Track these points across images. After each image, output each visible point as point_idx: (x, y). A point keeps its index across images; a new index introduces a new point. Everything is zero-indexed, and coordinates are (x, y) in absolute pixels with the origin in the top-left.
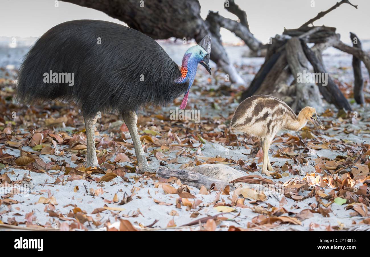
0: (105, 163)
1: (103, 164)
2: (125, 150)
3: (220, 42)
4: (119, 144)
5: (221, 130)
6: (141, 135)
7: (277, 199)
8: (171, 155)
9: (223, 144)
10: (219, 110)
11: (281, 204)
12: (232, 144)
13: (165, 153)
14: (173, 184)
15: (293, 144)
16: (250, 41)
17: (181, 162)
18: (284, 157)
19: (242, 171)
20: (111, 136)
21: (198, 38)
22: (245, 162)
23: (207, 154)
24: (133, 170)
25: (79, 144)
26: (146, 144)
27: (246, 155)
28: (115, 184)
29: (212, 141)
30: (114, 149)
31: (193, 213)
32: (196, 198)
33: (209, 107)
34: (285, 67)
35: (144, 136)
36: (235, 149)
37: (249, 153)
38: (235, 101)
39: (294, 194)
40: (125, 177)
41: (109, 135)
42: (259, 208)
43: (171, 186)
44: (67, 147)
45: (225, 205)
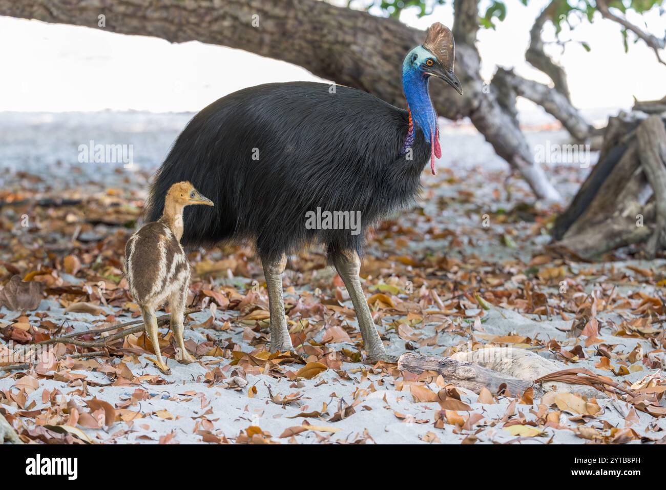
0: (305, 343)
1: (301, 345)
2: (341, 321)
3: (516, 123)
4: (331, 310)
5: (517, 285)
6: (372, 293)
7: (621, 414)
8: (425, 330)
9: (521, 310)
10: (514, 249)
11: (629, 422)
12: (538, 311)
13: (415, 327)
14: (429, 383)
15: (649, 312)
16: (571, 122)
17: (445, 344)
18: (633, 336)
19: (557, 361)
20: (316, 294)
21: (476, 116)
22: (562, 345)
23: (492, 330)
24: (356, 359)
25: (257, 308)
26: (380, 309)
27: (564, 331)
28: (324, 382)
29: (502, 305)
30: (322, 319)
31: (466, 438)
32: (473, 410)
33: (496, 242)
34: (636, 169)
35: (376, 296)
36: (544, 321)
37: (570, 328)
38: (543, 231)
39: (652, 405)
40: (341, 370)
41: (312, 293)
42: (587, 430)
43: (426, 387)
44: (236, 315)
45: (525, 423)
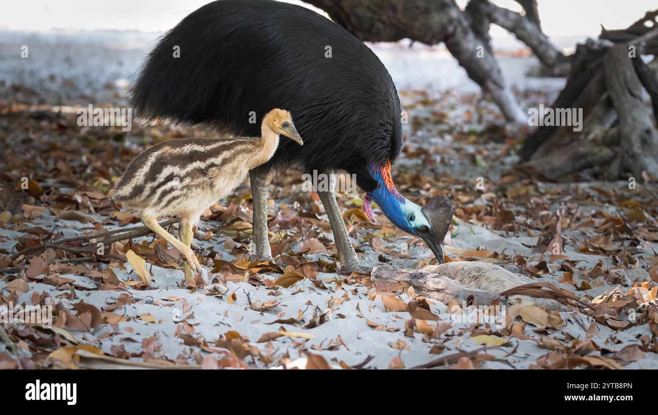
0: (283, 254)
1: (279, 255)
2: (318, 233)
3: (488, 49)
4: (309, 222)
5: (486, 202)
6: (348, 207)
7: (583, 326)
8: (397, 243)
9: (489, 227)
10: (484, 168)
11: (589, 334)
12: (506, 228)
13: (388, 240)
14: (401, 294)
15: (611, 230)
16: (542, 48)
17: (416, 257)
18: (595, 253)
19: (522, 275)
20: (295, 207)
21: (450, 41)
22: (528, 260)
23: (461, 244)
24: (331, 269)
25: (238, 219)
26: (355, 223)
27: (530, 247)
28: (301, 291)
29: (471, 221)
30: (299, 231)
31: (435, 347)
32: (441, 320)
33: (467, 161)
34: (601, 95)
35: (352, 209)
36: (511, 237)
37: (535, 244)
38: (512, 152)
39: (611, 318)
40: (317, 280)
41: (291, 206)
42: (550, 340)
43: (397, 297)
44: (218, 225)
45: (491, 333)
